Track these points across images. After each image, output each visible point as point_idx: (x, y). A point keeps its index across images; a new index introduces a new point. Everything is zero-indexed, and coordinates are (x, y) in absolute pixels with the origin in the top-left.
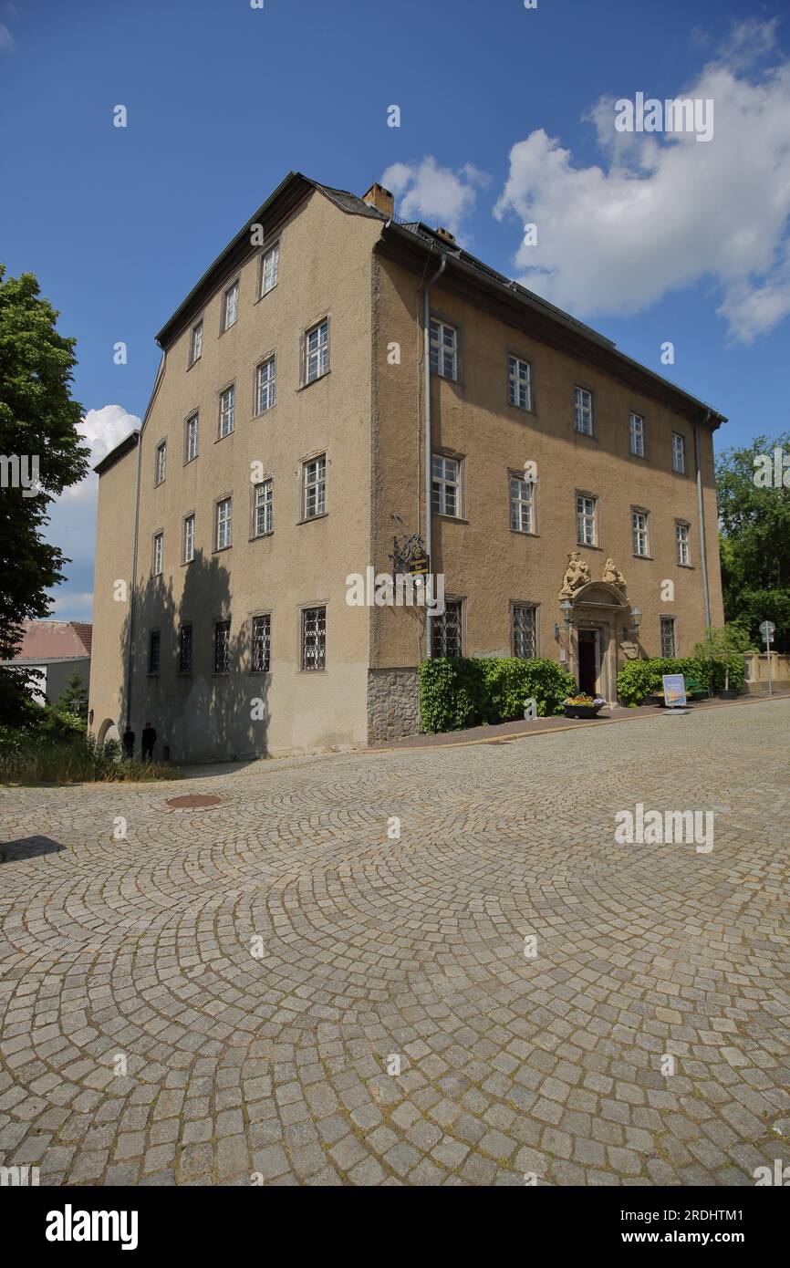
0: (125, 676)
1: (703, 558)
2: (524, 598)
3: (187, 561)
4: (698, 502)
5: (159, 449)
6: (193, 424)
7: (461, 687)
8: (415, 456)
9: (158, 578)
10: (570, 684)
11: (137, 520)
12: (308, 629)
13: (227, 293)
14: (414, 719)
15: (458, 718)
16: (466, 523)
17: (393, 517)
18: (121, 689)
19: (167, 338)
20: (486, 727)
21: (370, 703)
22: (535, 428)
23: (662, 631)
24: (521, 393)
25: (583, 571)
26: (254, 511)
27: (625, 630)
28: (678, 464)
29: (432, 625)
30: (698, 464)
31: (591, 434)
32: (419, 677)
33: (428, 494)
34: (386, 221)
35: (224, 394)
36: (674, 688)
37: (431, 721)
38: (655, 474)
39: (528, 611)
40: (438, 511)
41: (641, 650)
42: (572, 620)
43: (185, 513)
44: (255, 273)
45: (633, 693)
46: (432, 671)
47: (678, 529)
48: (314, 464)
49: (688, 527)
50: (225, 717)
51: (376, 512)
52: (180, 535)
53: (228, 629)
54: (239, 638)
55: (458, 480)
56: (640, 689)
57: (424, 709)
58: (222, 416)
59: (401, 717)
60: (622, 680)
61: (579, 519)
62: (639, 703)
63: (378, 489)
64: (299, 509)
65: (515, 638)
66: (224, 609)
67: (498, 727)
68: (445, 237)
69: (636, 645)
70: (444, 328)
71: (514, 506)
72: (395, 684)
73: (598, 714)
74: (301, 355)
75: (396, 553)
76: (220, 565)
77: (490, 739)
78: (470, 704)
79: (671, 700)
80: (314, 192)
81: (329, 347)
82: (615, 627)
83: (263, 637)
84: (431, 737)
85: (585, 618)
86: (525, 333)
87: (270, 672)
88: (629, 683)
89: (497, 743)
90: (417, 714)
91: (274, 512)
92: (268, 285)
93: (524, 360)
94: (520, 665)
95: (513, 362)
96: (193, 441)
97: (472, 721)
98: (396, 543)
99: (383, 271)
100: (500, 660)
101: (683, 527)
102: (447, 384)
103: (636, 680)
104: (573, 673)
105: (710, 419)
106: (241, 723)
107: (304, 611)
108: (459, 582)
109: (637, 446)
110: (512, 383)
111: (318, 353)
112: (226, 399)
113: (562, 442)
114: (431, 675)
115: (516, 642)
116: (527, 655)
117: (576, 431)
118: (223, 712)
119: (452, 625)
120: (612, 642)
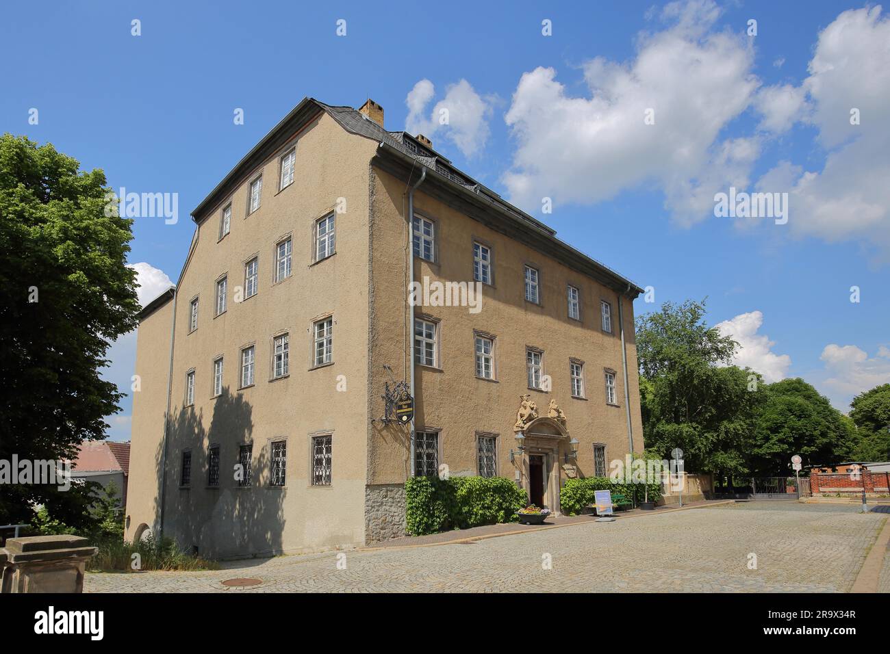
0: (159, 489)
1: (627, 399)
2: (487, 430)
3: (216, 395)
4: (622, 355)
5: (192, 303)
6: (222, 285)
7: (438, 499)
8: (402, 320)
9: (190, 408)
10: (523, 498)
11: (172, 360)
12: (317, 453)
13: (252, 184)
14: (401, 524)
15: (436, 523)
16: (441, 371)
17: (385, 367)
18: (156, 498)
19: (201, 215)
20: (457, 531)
21: (367, 512)
22: (495, 298)
23: (595, 456)
24: (483, 271)
25: (532, 409)
26: (273, 358)
27: (566, 455)
28: (606, 325)
29: (415, 450)
30: (621, 325)
31: (538, 303)
32: (405, 491)
33: (412, 350)
34: (380, 142)
35: (249, 264)
36: (603, 501)
37: (414, 526)
38: (588, 333)
39: (490, 440)
40: (419, 362)
41: (578, 471)
42: (524, 447)
43: (215, 356)
44: (276, 171)
45: (573, 505)
46: (415, 487)
47: (606, 375)
48: (323, 323)
49: (614, 374)
50: (247, 523)
51: (372, 364)
52: (210, 374)
53: (251, 451)
54: (259, 459)
55: (435, 338)
56: (578, 501)
57: (409, 517)
58: (247, 281)
59: (391, 522)
60: (564, 495)
61: (529, 368)
62: (578, 512)
63: (374, 345)
64: (310, 358)
65: (480, 461)
66: (247, 435)
67: (467, 531)
68: (424, 143)
69: (575, 467)
70: (424, 221)
71: (478, 358)
72: (386, 496)
73: (545, 521)
74: (313, 239)
75: (387, 395)
76: (244, 400)
77: (460, 540)
78: (445, 513)
79: (601, 510)
80: (323, 113)
81: (335, 233)
82: (558, 453)
83: (280, 458)
84: (415, 538)
85: (534, 445)
86: (486, 225)
87: (286, 486)
88: (569, 497)
89: (466, 543)
90: (403, 521)
91: (289, 359)
92: (286, 181)
93: (485, 245)
94: (484, 482)
95: (477, 247)
96: (221, 299)
97: (446, 527)
98: (387, 387)
99: (377, 179)
100: (468, 478)
101: (610, 374)
102: (426, 265)
103: (575, 495)
104: (525, 489)
105: (630, 290)
106: (260, 527)
107: (314, 438)
108: (436, 418)
109: (573, 313)
110: (477, 263)
111: (327, 237)
112: (250, 267)
113: (516, 309)
114: (415, 490)
115: (481, 464)
116: (490, 474)
117: (526, 301)
118: (245, 518)
119: (430, 451)
120: (556, 465)
